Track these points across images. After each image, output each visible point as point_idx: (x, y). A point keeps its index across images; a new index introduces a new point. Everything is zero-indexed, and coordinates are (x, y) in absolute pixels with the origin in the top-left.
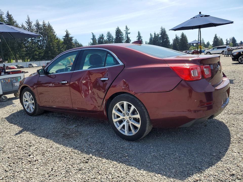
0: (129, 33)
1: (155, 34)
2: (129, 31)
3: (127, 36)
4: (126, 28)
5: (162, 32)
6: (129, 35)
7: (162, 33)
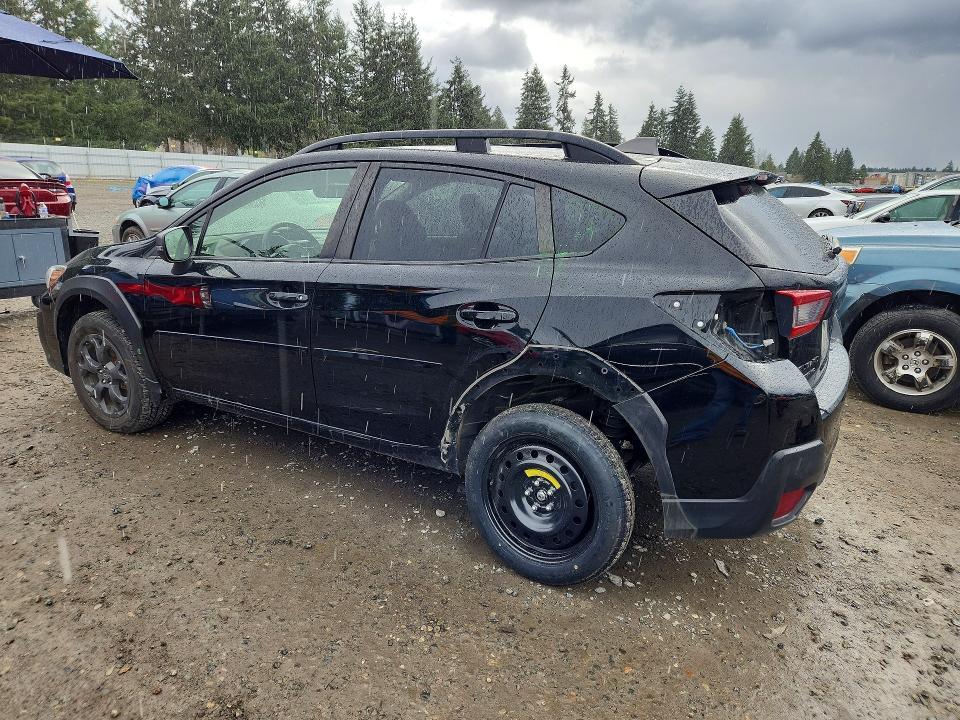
0: (573, 95)
1: (652, 107)
2: (571, 89)
3: (565, 103)
4: (564, 76)
5: (680, 105)
6: (570, 100)
7: (678, 108)
